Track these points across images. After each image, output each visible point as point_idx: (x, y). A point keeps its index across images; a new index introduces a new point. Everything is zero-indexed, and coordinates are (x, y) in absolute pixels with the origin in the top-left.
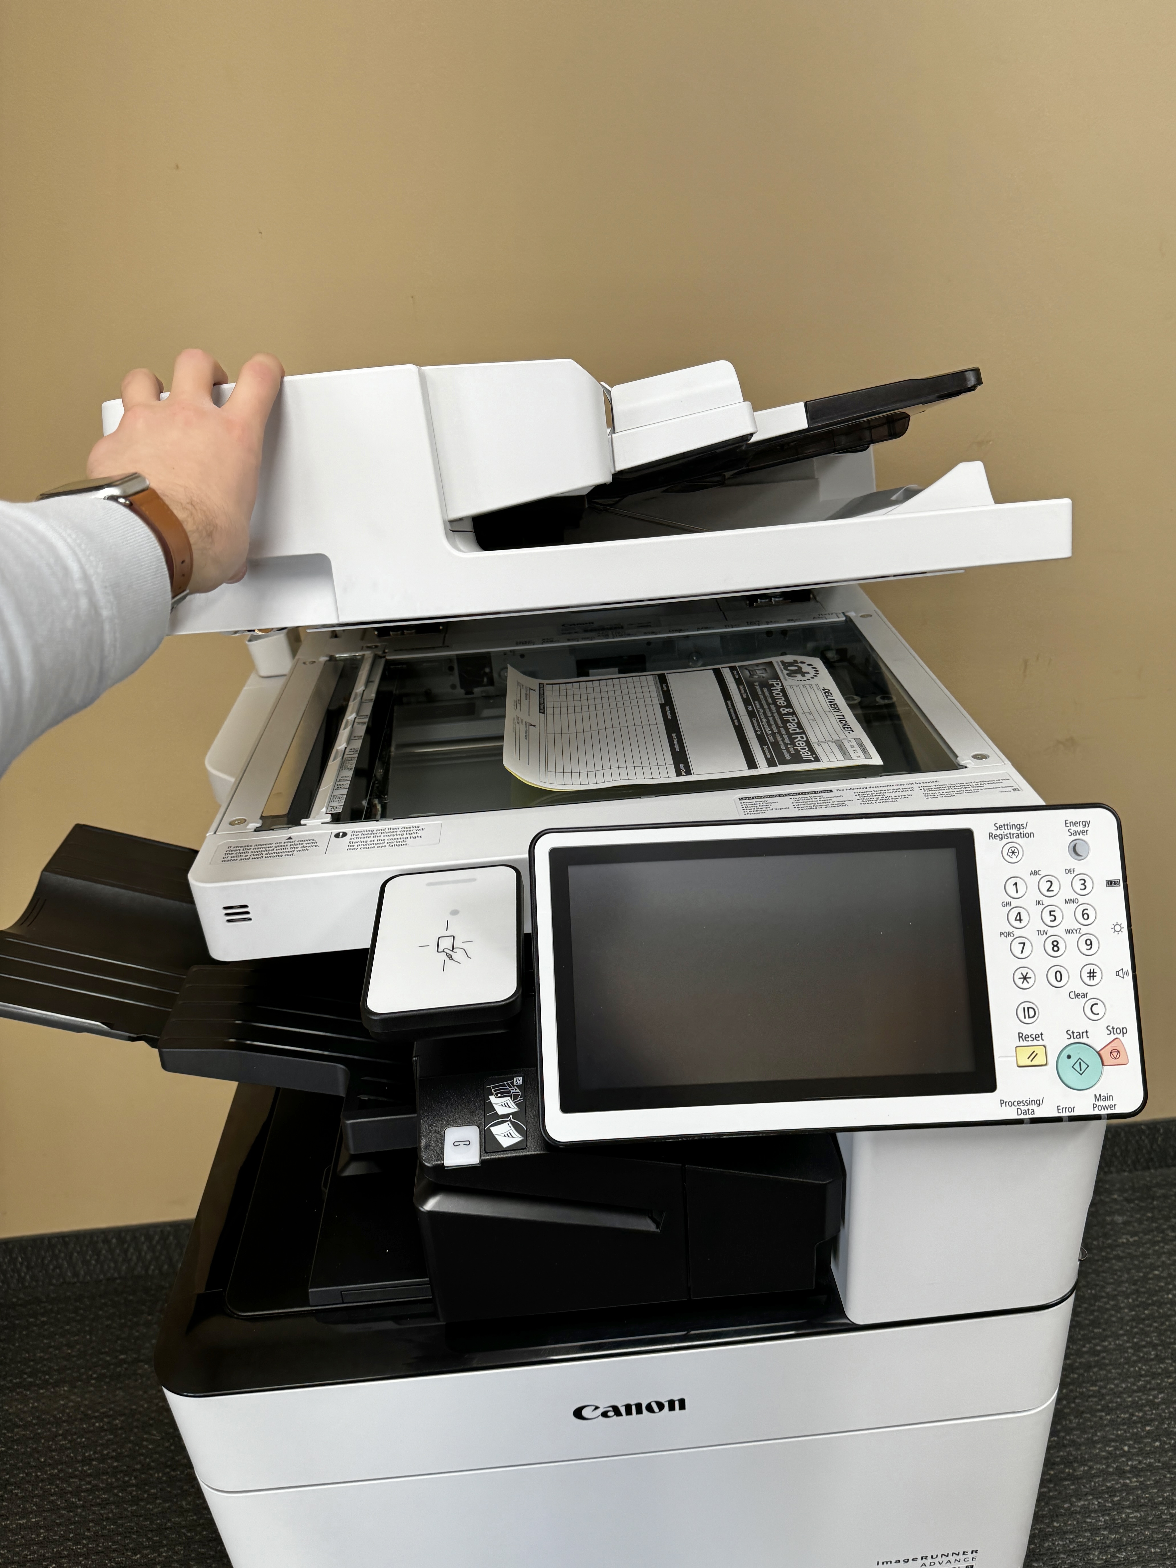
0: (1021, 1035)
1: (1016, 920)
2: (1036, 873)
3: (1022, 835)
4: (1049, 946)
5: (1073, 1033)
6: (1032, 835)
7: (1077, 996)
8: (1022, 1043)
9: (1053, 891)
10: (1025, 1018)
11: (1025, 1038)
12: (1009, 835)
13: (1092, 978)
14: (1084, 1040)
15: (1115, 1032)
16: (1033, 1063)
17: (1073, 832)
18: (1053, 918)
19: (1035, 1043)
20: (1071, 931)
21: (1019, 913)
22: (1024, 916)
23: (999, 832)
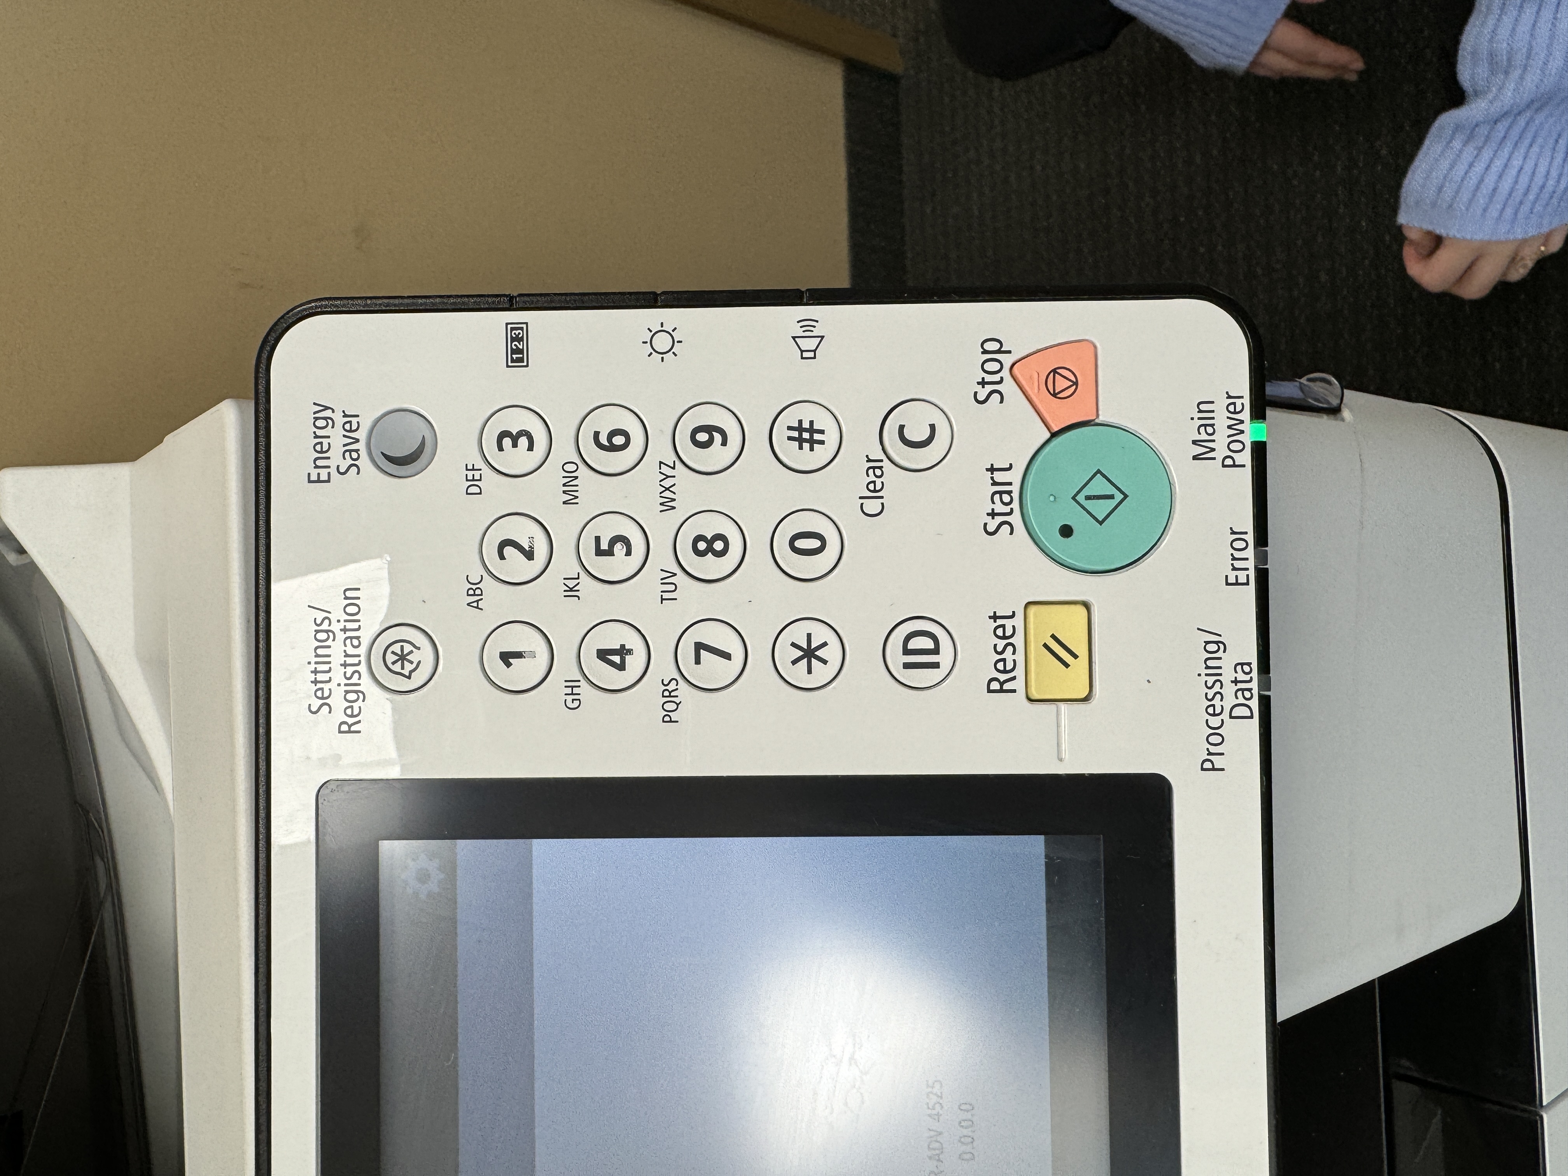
0: (995, 686)
1: (621, 667)
2: (475, 592)
3: (350, 625)
4: (711, 566)
5: (993, 514)
6: (349, 594)
7: (875, 492)
8: (1018, 685)
9: (532, 540)
10: (936, 666)
11: (1005, 671)
12: (349, 670)
13: (817, 436)
14: (1015, 478)
15: (996, 378)
17: (350, 462)
18: (620, 548)
19: (1019, 641)
20: (667, 494)
21: (603, 655)
22: (610, 639)
23: (338, 701)
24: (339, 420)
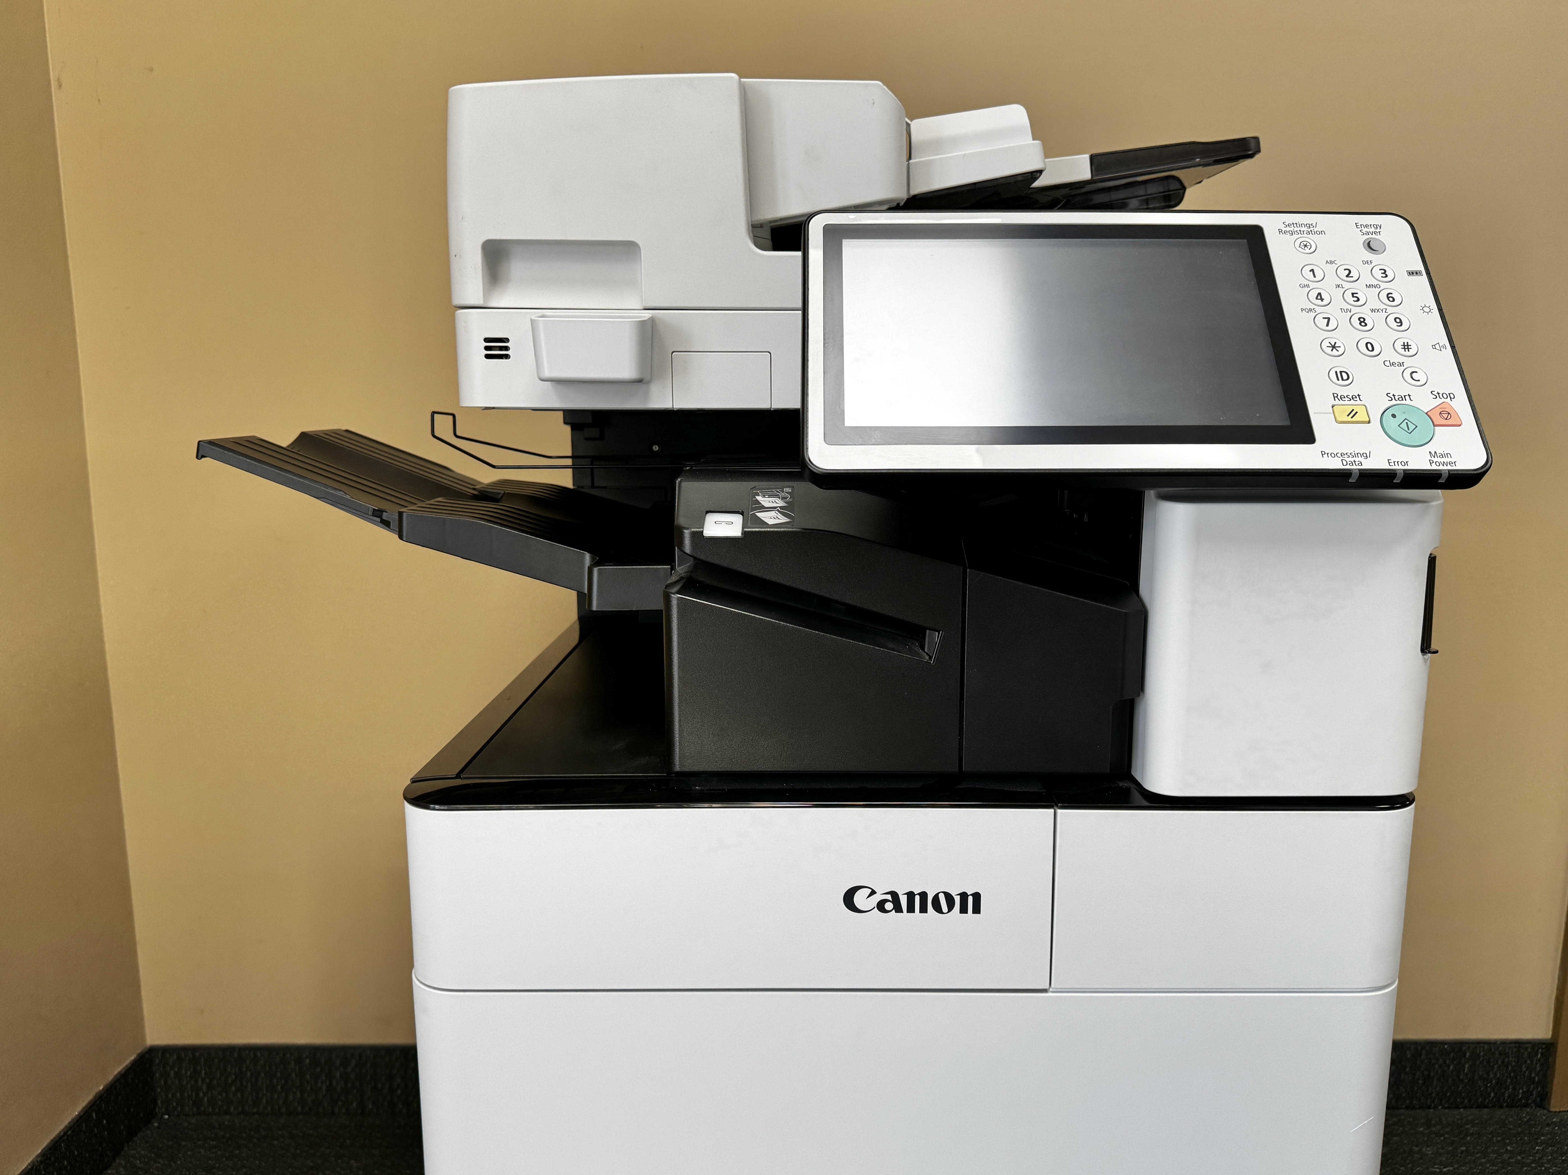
24: (1378, 230)
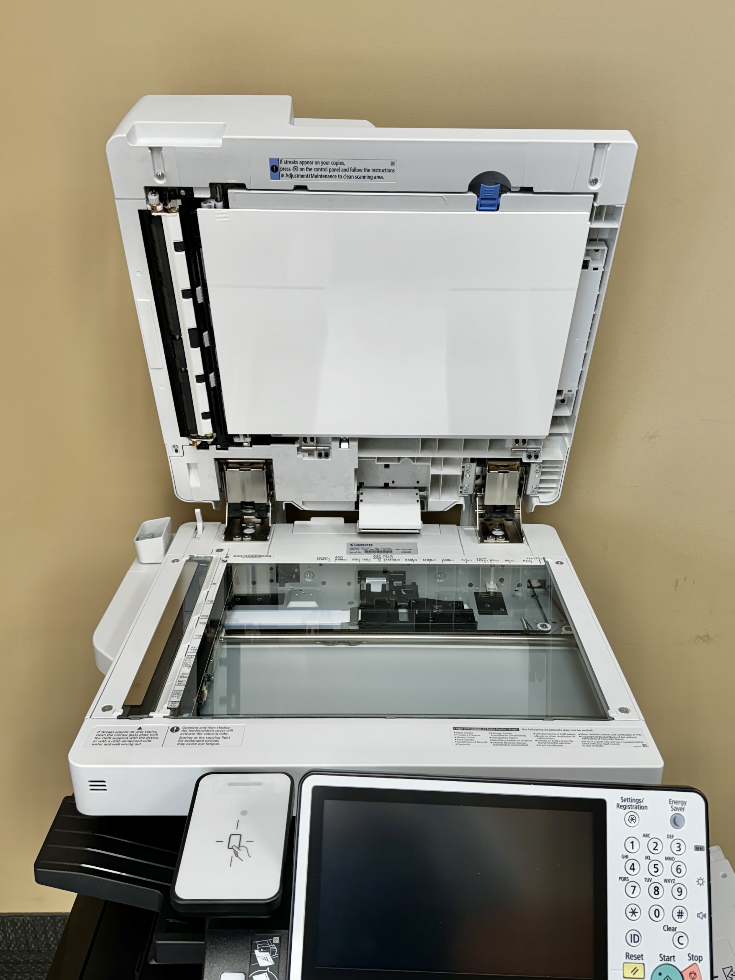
0: (627, 954)
1: (630, 869)
2: (646, 836)
3: (639, 807)
4: (652, 891)
5: (664, 956)
6: (646, 807)
7: (669, 929)
8: (628, 961)
9: (657, 850)
10: (631, 942)
11: (631, 957)
12: (630, 806)
13: (680, 917)
14: (672, 962)
15: (694, 959)
16: (635, 976)
17: (674, 808)
18: (656, 870)
19: (637, 961)
20: (668, 881)
21: (633, 864)
22: (636, 866)
23: (623, 804)
